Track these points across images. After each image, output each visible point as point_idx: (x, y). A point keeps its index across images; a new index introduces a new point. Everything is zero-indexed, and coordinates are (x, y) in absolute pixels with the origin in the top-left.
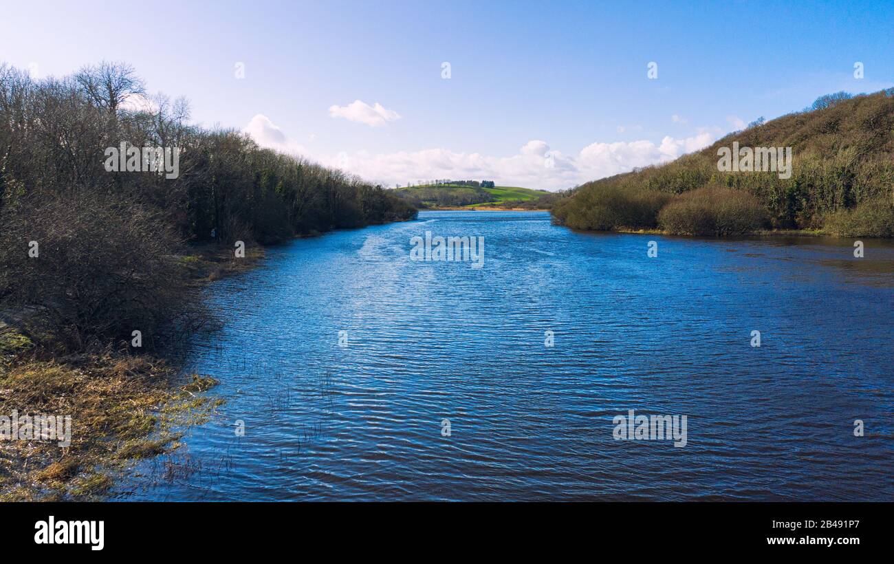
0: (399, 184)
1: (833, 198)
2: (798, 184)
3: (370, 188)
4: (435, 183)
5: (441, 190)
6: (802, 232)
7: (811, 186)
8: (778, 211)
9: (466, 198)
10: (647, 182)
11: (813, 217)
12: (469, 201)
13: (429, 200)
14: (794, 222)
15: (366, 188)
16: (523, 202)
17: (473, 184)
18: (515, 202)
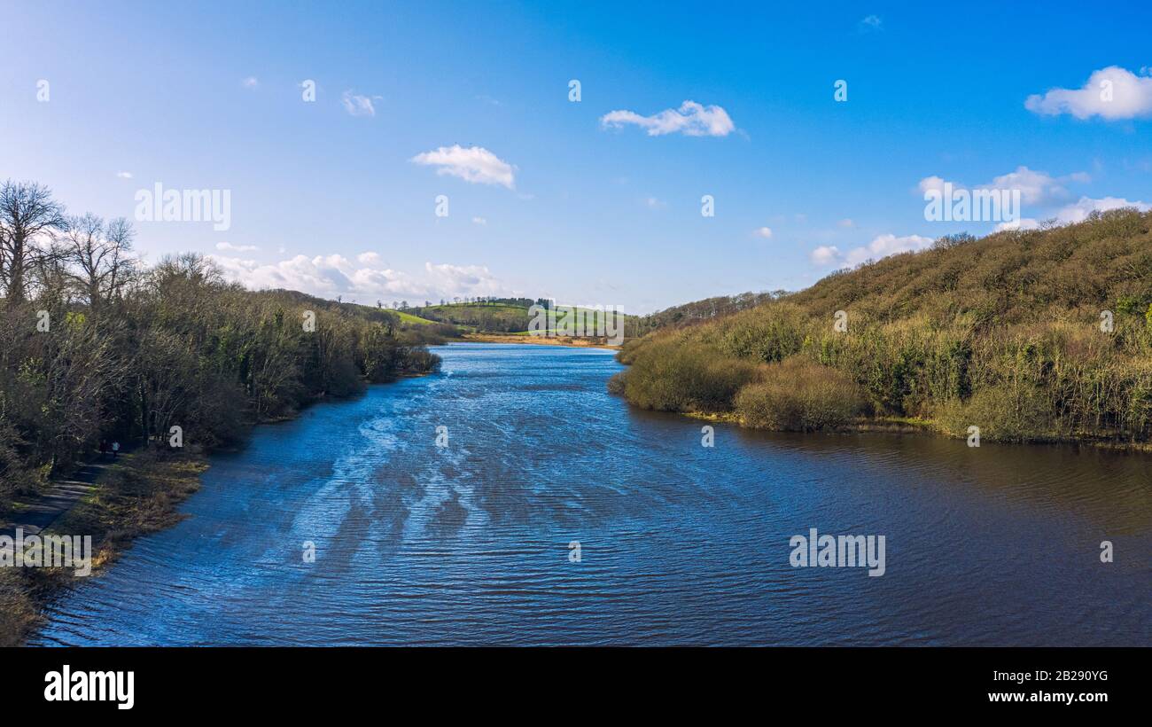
0: (429, 301)
1: (945, 384)
2: (907, 359)
5: (484, 310)
6: (911, 420)
7: (921, 364)
8: (882, 393)
9: (516, 322)
11: (923, 404)
13: (468, 325)
14: (901, 407)
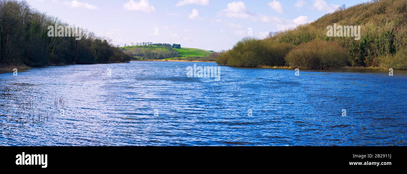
1: (384, 48)
2: (365, 41)
3: (100, 41)
4: (142, 45)
5: (147, 48)
6: (368, 68)
7: (372, 42)
8: (355, 56)
9: (162, 54)
10: (277, 40)
11: (374, 60)
12: (164, 56)
13: (138, 55)
14: (363, 62)
15: (98, 41)
16: (199, 58)
17: (167, 46)
18: (194, 57)
